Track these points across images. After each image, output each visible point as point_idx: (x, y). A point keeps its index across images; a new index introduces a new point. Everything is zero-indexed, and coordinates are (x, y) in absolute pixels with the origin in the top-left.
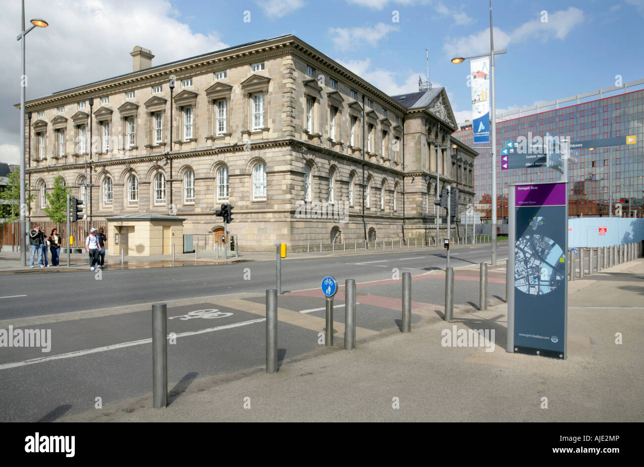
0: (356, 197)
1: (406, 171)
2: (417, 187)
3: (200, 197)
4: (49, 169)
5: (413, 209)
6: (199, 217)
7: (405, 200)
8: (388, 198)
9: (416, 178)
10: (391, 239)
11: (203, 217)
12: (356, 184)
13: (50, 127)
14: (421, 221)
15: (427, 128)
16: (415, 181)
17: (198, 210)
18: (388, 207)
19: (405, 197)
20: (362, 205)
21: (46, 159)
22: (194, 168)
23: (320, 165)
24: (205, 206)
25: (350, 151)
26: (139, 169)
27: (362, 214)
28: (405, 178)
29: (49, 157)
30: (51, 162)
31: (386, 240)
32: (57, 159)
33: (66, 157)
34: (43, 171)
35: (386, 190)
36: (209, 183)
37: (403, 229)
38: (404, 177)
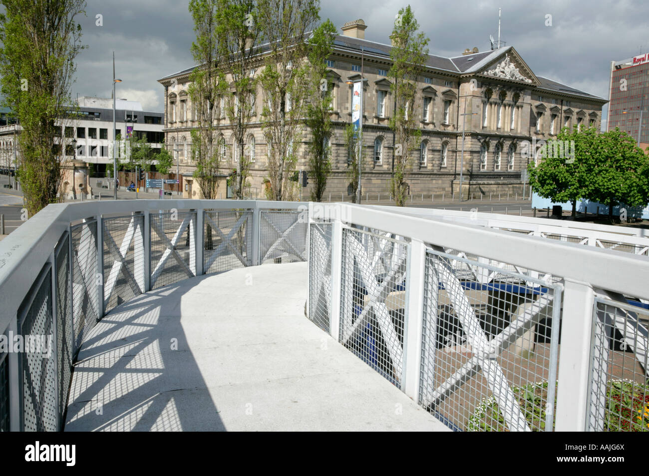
0: (385, 157)
1: (460, 130)
2: (467, 146)
3: (258, 157)
4: (178, 130)
5: (463, 166)
6: (257, 172)
7: (458, 157)
8: (431, 156)
9: (466, 137)
10: (431, 193)
11: (259, 172)
12: (385, 147)
13: (178, 98)
14: (469, 177)
15: (484, 89)
16: (466, 140)
17: (257, 167)
18: (431, 165)
19: (458, 155)
20: (391, 164)
21: (176, 122)
22: (255, 136)
23: (338, 135)
24: (260, 164)
25: (376, 121)
26: (226, 134)
27: (391, 171)
28: (458, 138)
29: (177, 121)
30: (178, 125)
31: (425, 193)
32: (182, 122)
33: (187, 122)
34: (174, 132)
35: (429, 150)
36: (262, 148)
37: (452, 184)
38: (457, 136)
